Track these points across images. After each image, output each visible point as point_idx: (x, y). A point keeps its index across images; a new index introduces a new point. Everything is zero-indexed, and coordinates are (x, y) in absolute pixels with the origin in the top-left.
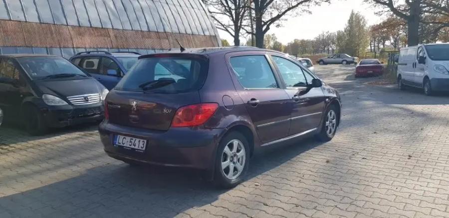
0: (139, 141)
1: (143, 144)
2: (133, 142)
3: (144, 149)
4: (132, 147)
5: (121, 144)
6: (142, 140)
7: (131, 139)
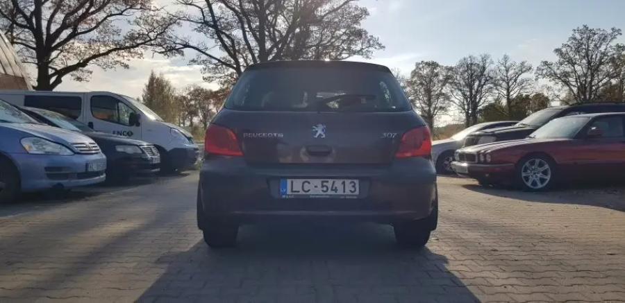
0: (344, 183)
1: (354, 186)
2: (330, 186)
3: (357, 192)
4: (330, 192)
5: (302, 193)
6: (348, 182)
7: (323, 182)
